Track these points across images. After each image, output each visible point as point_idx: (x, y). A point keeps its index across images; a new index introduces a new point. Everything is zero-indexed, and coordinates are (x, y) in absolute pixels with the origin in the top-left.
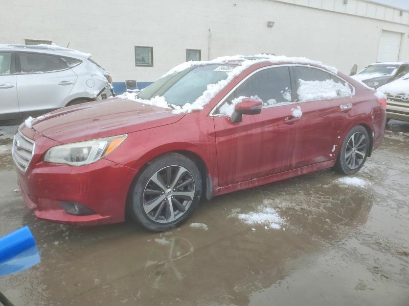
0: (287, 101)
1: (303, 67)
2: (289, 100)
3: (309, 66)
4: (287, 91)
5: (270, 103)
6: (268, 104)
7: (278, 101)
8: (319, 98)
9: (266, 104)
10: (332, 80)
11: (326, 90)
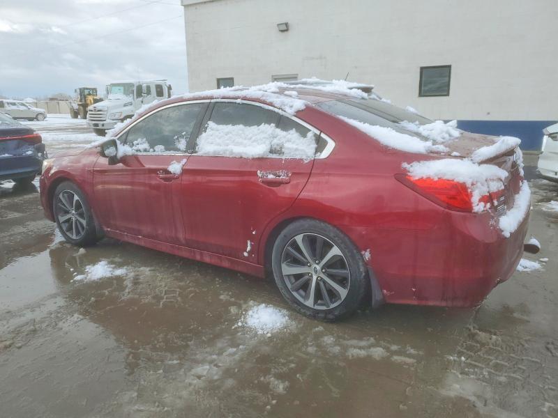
0: (178, 150)
1: (228, 102)
2: (181, 149)
3: (239, 101)
4: (182, 137)
5: (156, 150)
6: (154, 151)
7: (167, 149)
8: (228, 152)
9: (152, 150)
10: (273, 125)
11: (245, 142)
